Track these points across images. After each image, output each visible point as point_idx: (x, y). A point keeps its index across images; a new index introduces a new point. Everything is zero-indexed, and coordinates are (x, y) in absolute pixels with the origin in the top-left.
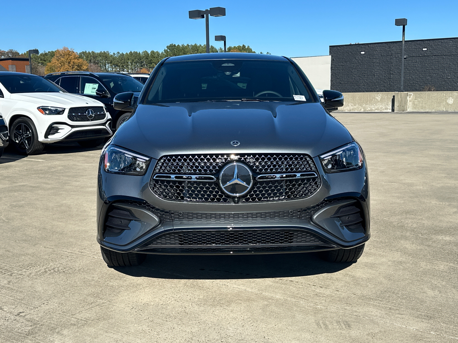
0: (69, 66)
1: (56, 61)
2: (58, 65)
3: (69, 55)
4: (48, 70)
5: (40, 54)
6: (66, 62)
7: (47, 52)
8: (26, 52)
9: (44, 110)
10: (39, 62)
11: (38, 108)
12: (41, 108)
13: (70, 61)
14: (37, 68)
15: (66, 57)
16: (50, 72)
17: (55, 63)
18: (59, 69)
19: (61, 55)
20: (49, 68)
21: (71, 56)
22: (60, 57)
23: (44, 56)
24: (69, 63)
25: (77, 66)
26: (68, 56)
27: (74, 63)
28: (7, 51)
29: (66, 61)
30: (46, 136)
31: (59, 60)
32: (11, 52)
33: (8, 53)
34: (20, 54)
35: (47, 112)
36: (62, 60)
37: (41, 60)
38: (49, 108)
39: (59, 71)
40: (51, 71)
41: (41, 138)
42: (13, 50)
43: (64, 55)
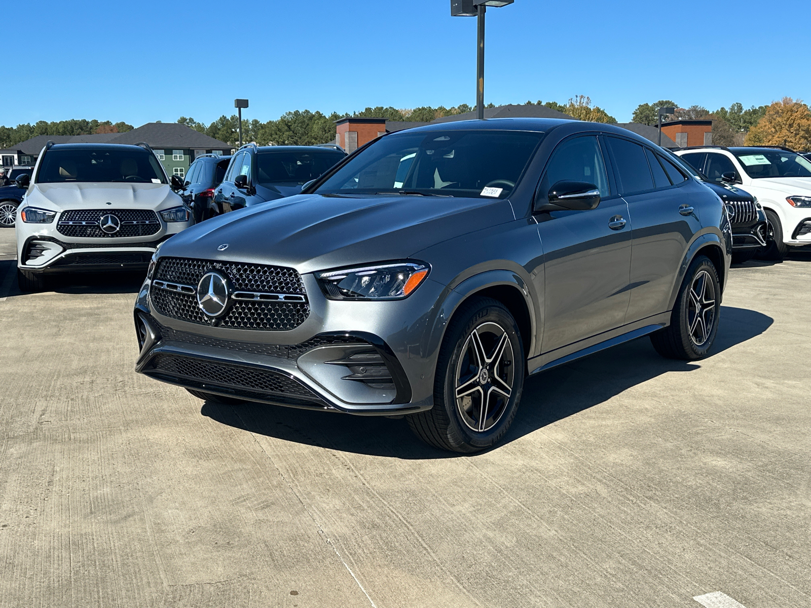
0: (789, 131)
1: (767, 123)
2: (770, 131)
3: (792, 111)
4: (750, 140)
5: (743, 112)
6: (785, 125)
7: (757, 108)
8: (720, 110)
9: (794, 200)
10: (741, 127)
11: (787, 198)
12: (792, 199)
13: (793, 123)
14: (733, 137)
15: (785, 116)
16: (753, 142)
17: (765, 126)
18: (770, 137)
19: (777, 112)
20: (752, 136)
21: (796, 114)
22: (775, 117)
23: (750, 115)
24: (791, 126)
25: (804, 130)
26: (789, 113)
27: (799, 127)
28: (687, 109)
29: (785, 122)
30: (794, 236)
31: (773, 121)
32: (694, 109)
33: (689, 111)
34: (710, 113)
35: (799, 204)
36: (779, 122)
37: (745, 122)
38: (803, 198)
39: (769, 142)
40: (755, 142)
41: (787, 238)
42: (697, 106)
43: (783, 113)
